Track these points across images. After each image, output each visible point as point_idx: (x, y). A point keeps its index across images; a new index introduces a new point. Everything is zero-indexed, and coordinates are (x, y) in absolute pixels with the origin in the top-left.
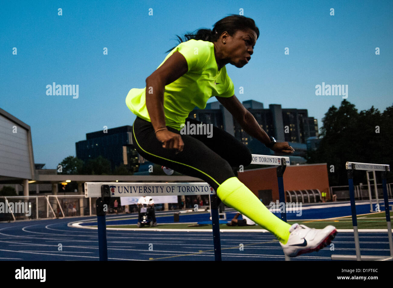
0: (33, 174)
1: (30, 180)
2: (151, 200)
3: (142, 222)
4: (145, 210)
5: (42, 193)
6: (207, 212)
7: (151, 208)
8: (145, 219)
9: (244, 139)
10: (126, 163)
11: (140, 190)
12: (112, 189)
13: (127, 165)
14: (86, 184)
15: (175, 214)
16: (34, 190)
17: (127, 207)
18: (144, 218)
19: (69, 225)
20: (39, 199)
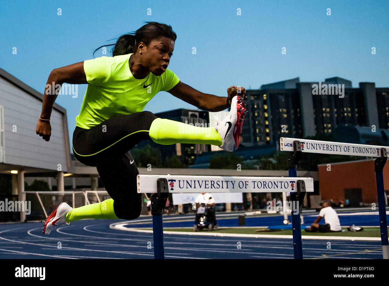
0: (69, 166)
1: (65, 173)
2: (210, 198)
3: (199, 225)
4: (203, 210)
5: (79, 188)
6: (280, 214)
7: (212, 208)
8: (203, 222)
9: (327, 126)
10: (179, 153)
11: (206, 184)
12: (171, 183)
13: (181, 157)
14: (139, 177)
15: (240, 217)
16: (70, 185)
17: (180, 206)
18: (202, 219)
19: (111, 226)
20: (76, 195)
